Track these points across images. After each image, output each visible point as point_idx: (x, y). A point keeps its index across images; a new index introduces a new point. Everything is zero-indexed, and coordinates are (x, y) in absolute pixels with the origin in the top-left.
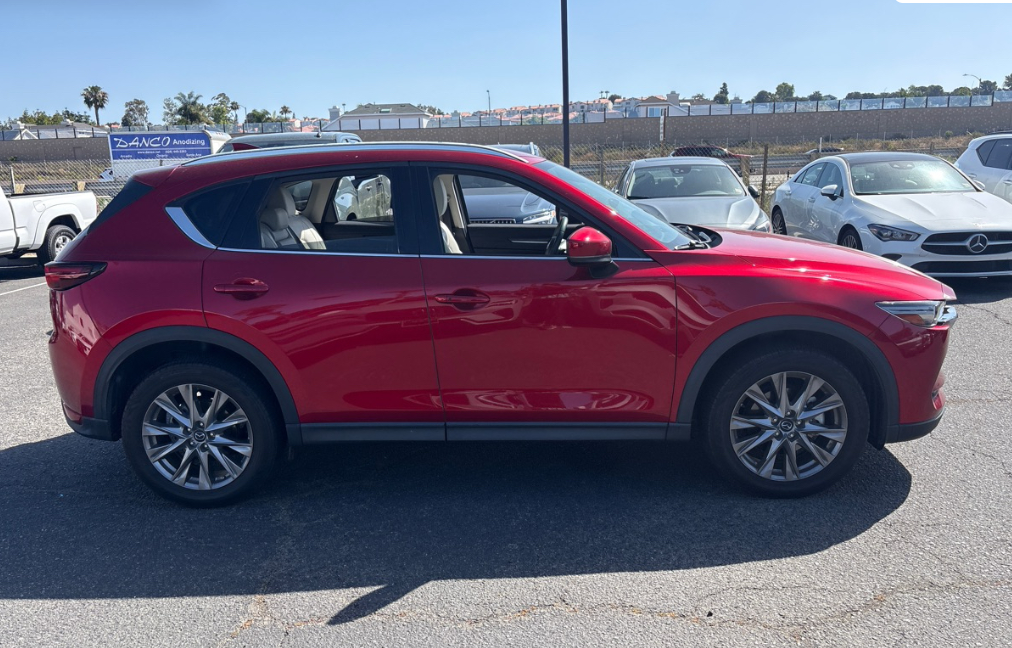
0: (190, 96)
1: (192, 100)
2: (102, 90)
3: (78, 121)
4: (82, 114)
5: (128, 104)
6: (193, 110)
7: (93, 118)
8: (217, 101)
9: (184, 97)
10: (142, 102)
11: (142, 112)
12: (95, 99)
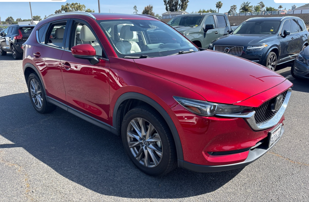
0: (247, 3)
1: (247, 4)
2: (222, 3)
3: (213, 12)
4: (215, 10)
5: (231, 7)
6: (247, 8)
7: (217, 11)
8: (259, 5)
9: (245, 3)
10: (236, 6)
11: (235, 9)
12: (219, 6)
